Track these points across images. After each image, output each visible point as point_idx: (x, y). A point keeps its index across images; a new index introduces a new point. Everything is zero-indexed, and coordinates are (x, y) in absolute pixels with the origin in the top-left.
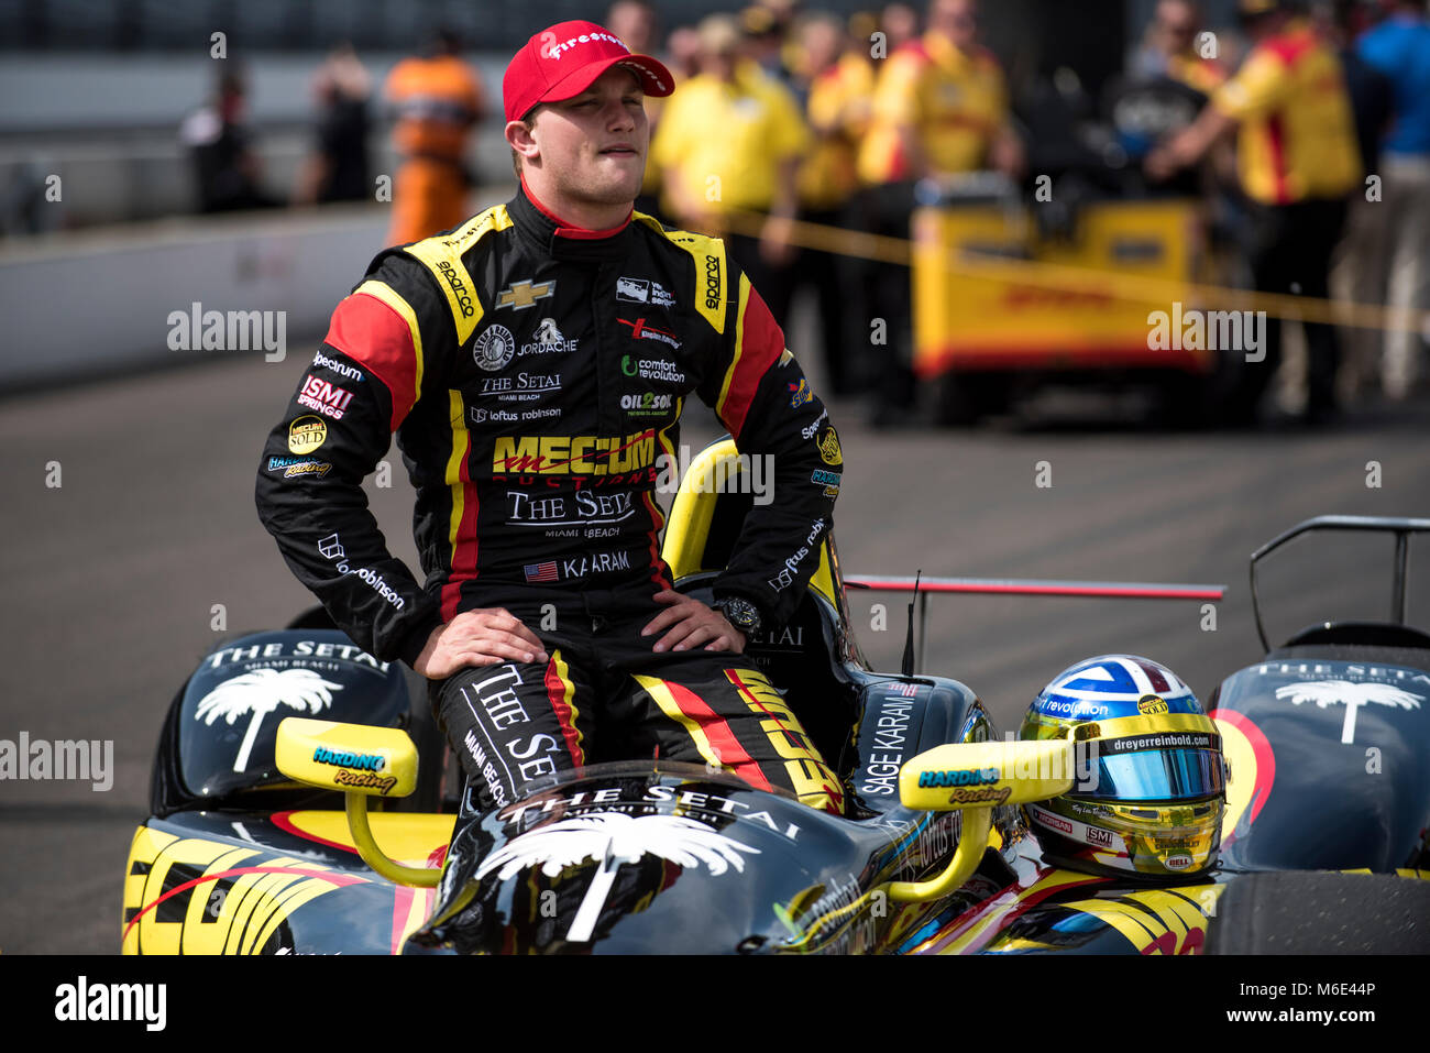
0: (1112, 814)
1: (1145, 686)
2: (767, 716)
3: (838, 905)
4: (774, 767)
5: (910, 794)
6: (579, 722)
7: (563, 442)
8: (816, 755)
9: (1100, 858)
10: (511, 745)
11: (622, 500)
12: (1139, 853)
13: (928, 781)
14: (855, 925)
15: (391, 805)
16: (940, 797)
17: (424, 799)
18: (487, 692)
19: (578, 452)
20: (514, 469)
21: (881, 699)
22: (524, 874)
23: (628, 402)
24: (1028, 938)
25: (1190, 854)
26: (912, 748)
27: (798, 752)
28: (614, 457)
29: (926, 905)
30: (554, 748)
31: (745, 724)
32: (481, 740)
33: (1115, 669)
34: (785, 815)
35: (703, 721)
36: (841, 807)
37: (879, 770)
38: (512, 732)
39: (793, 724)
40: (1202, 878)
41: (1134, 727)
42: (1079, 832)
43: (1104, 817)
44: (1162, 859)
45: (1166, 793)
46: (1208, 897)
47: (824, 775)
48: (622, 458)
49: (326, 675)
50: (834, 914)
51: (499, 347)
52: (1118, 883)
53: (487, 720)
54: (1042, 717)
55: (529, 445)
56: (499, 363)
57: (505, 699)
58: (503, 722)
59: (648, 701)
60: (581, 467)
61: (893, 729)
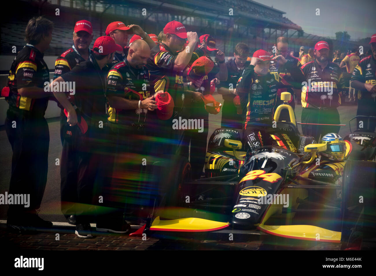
0: (331, 153)
1: (336, 137)
2: (287, 140)
3: (296, 164)
4: (288, 146)
5: (305, 150)
6: (262, 140)
7: (262, 101)
8: (293, 145)
9: (330, 159)
10: (254, 143)
11: (269, 109)
12: (335, 158)
13: (308, 149)
14: (298, 167)
15: (238, 150)
16: (309, 151)
17: (242, 150)
18: (251, 136)
19: (264, 102)
20: (255, 104)
21: (302, 138)
22: (256, 159)
23: (270, 96)
24: (320, 169)
25: (341, 158)
26: (306, 145)
27: (291, 145)
28: (268, 103)
29: (307, 164)
30: (259, 144)
31: (284, 141)
32: (250, 142)
33: (332, 135)
34: (289, 153)
35: (279, 140)
36: (296, 152)
37: (301, 147)
38: (254, 142)
39: (290, 141)
40: (343, 161)
41: (334, 142)
42: (327, 155)
43: (330, 153)
44: (338, 159)
45: (339, 151)
46: (344, 164)
47: (294, 148)
48: (269, 103)
49: (230, 134)
50: (295, 165)
51: (255, 87)
52: (332, 162)
53: (250, 140)
54: (323, 141)
55: (258, 101)
56: (255, 89)
57: (253, 137)
58: (253, 140)
59: (272, 137)
60: (264, 104)
61: (303, 142)
